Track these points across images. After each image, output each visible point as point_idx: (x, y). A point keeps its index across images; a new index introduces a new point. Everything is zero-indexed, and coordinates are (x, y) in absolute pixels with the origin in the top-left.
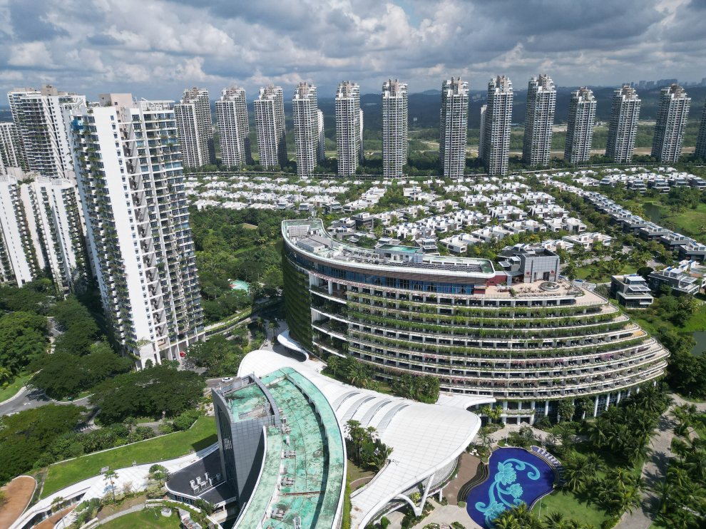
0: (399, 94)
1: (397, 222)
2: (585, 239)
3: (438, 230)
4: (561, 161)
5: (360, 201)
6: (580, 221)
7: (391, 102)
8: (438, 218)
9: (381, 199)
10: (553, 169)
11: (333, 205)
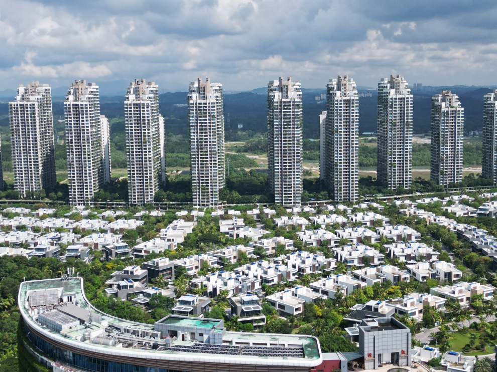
0: (211, 98)
1: (209, 270)
2: (460, 292)
3: (264, 281)
4: (426, 182)
5: (158, 241)
6: (453, 265)
7: (201, 107)
8: (265, 264)
9: (187, 238)
10: (418, 194)
11: (117, 248)
